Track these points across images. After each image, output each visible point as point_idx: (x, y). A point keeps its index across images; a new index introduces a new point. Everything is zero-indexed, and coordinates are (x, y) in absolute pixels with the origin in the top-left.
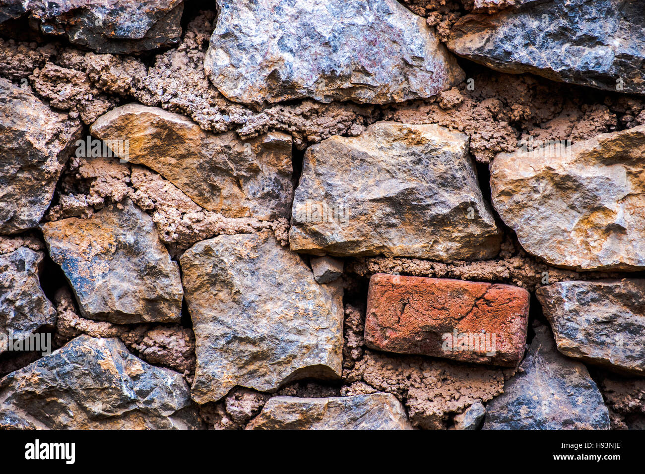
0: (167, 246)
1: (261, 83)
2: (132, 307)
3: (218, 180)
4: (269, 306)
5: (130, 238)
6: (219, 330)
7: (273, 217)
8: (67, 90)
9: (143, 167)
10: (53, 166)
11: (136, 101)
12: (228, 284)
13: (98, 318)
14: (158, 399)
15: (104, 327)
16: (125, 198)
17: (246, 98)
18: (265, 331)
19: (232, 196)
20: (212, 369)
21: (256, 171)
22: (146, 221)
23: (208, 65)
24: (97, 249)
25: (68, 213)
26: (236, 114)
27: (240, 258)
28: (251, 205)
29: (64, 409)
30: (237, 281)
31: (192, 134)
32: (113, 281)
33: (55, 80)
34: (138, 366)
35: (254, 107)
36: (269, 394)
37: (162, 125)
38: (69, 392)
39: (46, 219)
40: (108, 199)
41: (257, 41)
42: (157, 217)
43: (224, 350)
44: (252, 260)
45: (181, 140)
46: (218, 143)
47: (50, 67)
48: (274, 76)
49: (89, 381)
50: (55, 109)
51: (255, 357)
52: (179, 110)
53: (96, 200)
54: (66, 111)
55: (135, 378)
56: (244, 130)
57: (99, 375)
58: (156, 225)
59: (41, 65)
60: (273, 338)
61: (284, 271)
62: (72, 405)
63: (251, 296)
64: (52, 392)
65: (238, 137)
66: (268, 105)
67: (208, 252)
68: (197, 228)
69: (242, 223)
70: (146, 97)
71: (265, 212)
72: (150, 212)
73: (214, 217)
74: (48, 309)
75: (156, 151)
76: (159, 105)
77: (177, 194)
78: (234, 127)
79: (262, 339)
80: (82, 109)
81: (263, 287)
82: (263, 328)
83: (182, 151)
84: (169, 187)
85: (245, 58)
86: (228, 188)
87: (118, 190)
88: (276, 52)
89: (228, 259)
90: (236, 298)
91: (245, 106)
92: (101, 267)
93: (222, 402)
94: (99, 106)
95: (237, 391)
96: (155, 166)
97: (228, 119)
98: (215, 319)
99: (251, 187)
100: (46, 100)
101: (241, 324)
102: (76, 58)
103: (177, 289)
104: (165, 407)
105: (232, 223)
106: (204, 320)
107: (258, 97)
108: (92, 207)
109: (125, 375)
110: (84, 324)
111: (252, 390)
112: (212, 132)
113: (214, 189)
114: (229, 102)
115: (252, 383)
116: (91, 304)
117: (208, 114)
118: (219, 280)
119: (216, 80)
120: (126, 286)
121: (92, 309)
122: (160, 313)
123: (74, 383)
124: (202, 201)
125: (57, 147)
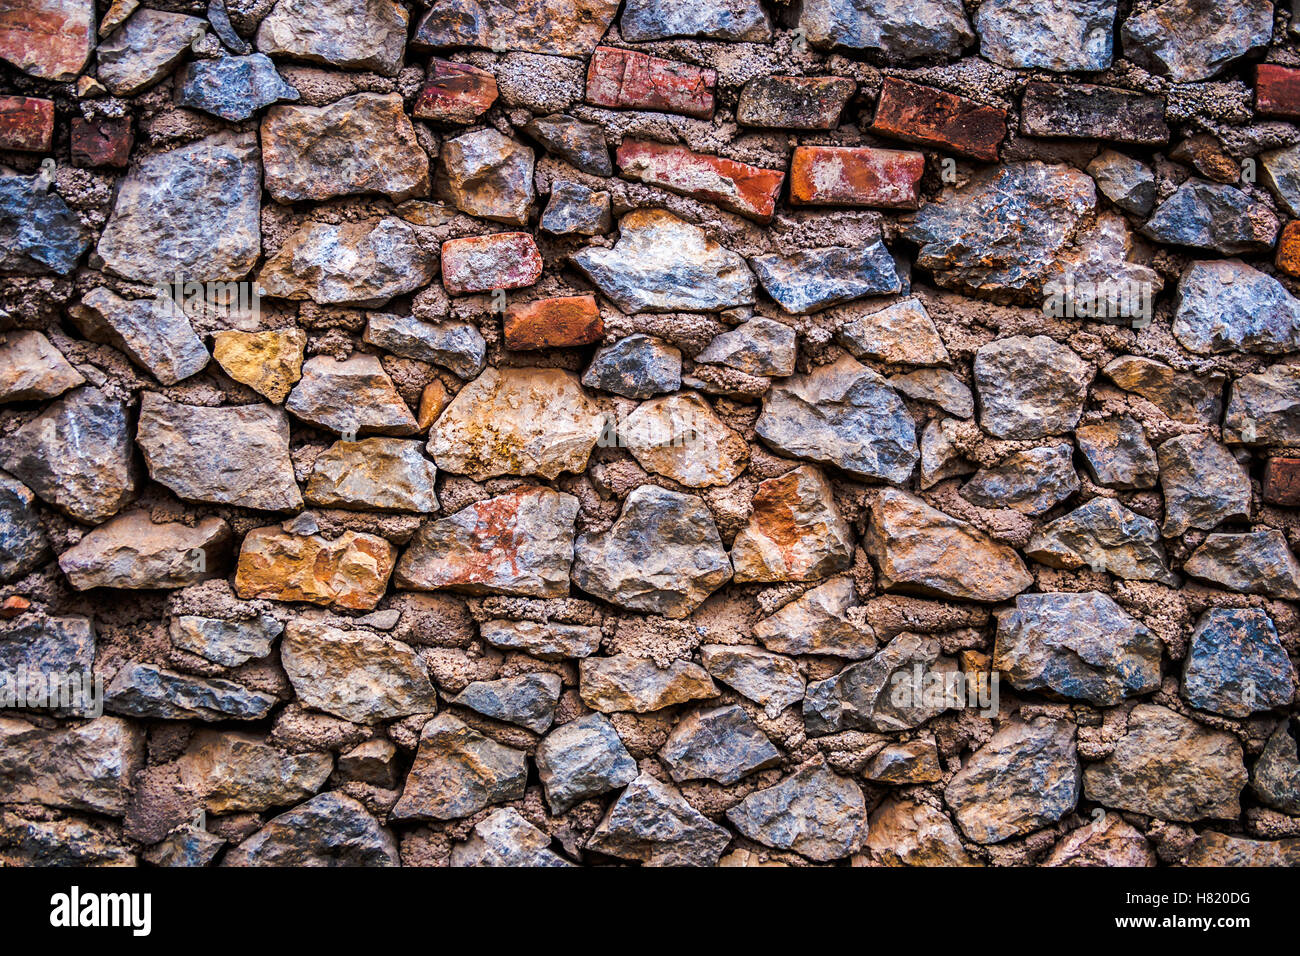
0: (1150, 441)
1: (1209, 341)
2: (1128, 479)
3: (1180, 402)
4: (1211, 478)
5: (1128, 437)
6: (1181, 493)
7: (1210, 424)
8: (1092, 347)
9: (1135, 393)
10: (1083, 393)
11: (1130, 353)
12: (1187, 465)
13: (1107, 486)
14: (1143, 535)
15: (1110, 492)
16: (1126, 412)
17: (1201, 351)
18: (1209, 493)
19: (1189, 411)
20: (1177, 516)
21: (1203, 395)
22: (1138, 426)
23: (1176, 331)
24: (1107, 444)
25: (1089, 422)
26: (1195, 361)
27: (1194, 449)
28: (1198, 416)
29: (1087, 542)
30: (1193, 462)
31: (1168, 373)
32: (1117, 464)
33: (1084, 341)
34: (1131, 516)
35: (1204, 356)
36: (1207, 532)
37: (1150, 368)
38: (1091, 531)
39: (1078, 426)
40: (1114, 414)
41: (1208, 316)
42: (1146, 424)
43: (1184, 505)
44: (1201, 450)
45: (1161, 376)
46: (1184, 378)
47: (1081, 334)
48: (1218, 337)
49: (1103, 525)
50: (1083, 359)
51: (1202, 509)
52: (1158, 358)
53: (1107, 414)
54: (1090, 360)
55: (1129, 523)
56: (1200, 370)
57: (1109, 521)
58: (1145, 429)
59: (1075, 332)
60: (1214, 497)
61: (1219, 456)
62: (1092, 539)
63: (1201, 472)
64: (1081, 531)
65: (1195, 375)
66: (1212, 355)
67: (1176, 445)
68: (1169, 430)
69: (1194, 427)
70: (1137, 351)
71: (1206, 421)
72: (1140, 421)
73: (1178, 424)
74: (1077, 481)
75: (1144, 384)
76: (1146, 355)
77: (1156, 410)
78: (1194, 368)
79: (1208, 497)
80: (1099, 358)
81: (1207, 466)
82: (1208, 491)
83: (1161, 383)
84: (1151, 405)
85: (1201, 326)
86: (1186, 406)
87: (1121, 408)
88: (1219, 322)
89: (1188, 449)
90: (1192, 474)
91: (1199, 355)
92: (1109, 455)
93: (1181, 538)
94: (1108, 357)
95: (1190, 530)
96: (1143, 393)
97: (1191, 363)
98: (1178, 486)
99: (1199, 405)
100: (1079, 353)
101: (1194, 489)
102: (1095, 328)
103: (1156, 468)
104: (1148, 540)
105: (1188, 427)
106: (1171, 487)
107: (1207, 350)
108: (1104, 418)
109: (1123, 521)
110: (1100, 490)
111: (1199, 530)
112: (1181, 371)
113: (1178, 406)
114: (1190, 353)
115: (1199, 525)
116: (1104, 477)
117: (1178, 361)
118: (1181, 462)
119: (1182, 340)
120: (1125, 466)
121: (1104, 481)
122: (1144, 482)
123: (1094, 526)
124: (1170, 415)
125: (1086, 383)
